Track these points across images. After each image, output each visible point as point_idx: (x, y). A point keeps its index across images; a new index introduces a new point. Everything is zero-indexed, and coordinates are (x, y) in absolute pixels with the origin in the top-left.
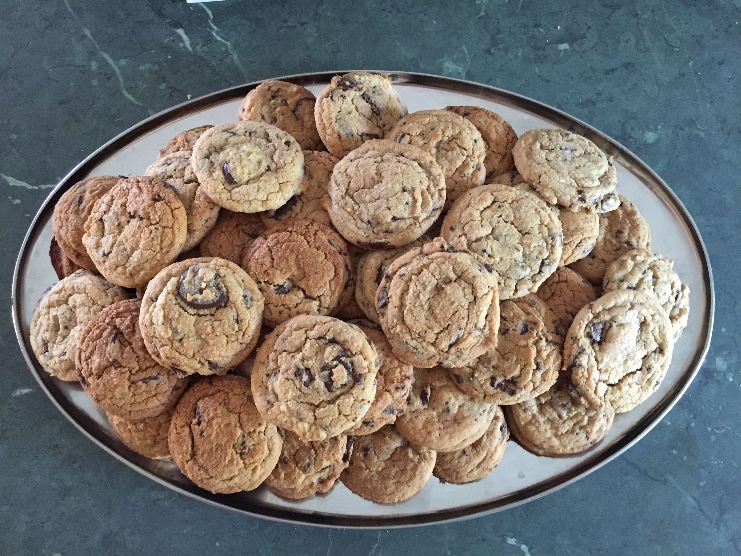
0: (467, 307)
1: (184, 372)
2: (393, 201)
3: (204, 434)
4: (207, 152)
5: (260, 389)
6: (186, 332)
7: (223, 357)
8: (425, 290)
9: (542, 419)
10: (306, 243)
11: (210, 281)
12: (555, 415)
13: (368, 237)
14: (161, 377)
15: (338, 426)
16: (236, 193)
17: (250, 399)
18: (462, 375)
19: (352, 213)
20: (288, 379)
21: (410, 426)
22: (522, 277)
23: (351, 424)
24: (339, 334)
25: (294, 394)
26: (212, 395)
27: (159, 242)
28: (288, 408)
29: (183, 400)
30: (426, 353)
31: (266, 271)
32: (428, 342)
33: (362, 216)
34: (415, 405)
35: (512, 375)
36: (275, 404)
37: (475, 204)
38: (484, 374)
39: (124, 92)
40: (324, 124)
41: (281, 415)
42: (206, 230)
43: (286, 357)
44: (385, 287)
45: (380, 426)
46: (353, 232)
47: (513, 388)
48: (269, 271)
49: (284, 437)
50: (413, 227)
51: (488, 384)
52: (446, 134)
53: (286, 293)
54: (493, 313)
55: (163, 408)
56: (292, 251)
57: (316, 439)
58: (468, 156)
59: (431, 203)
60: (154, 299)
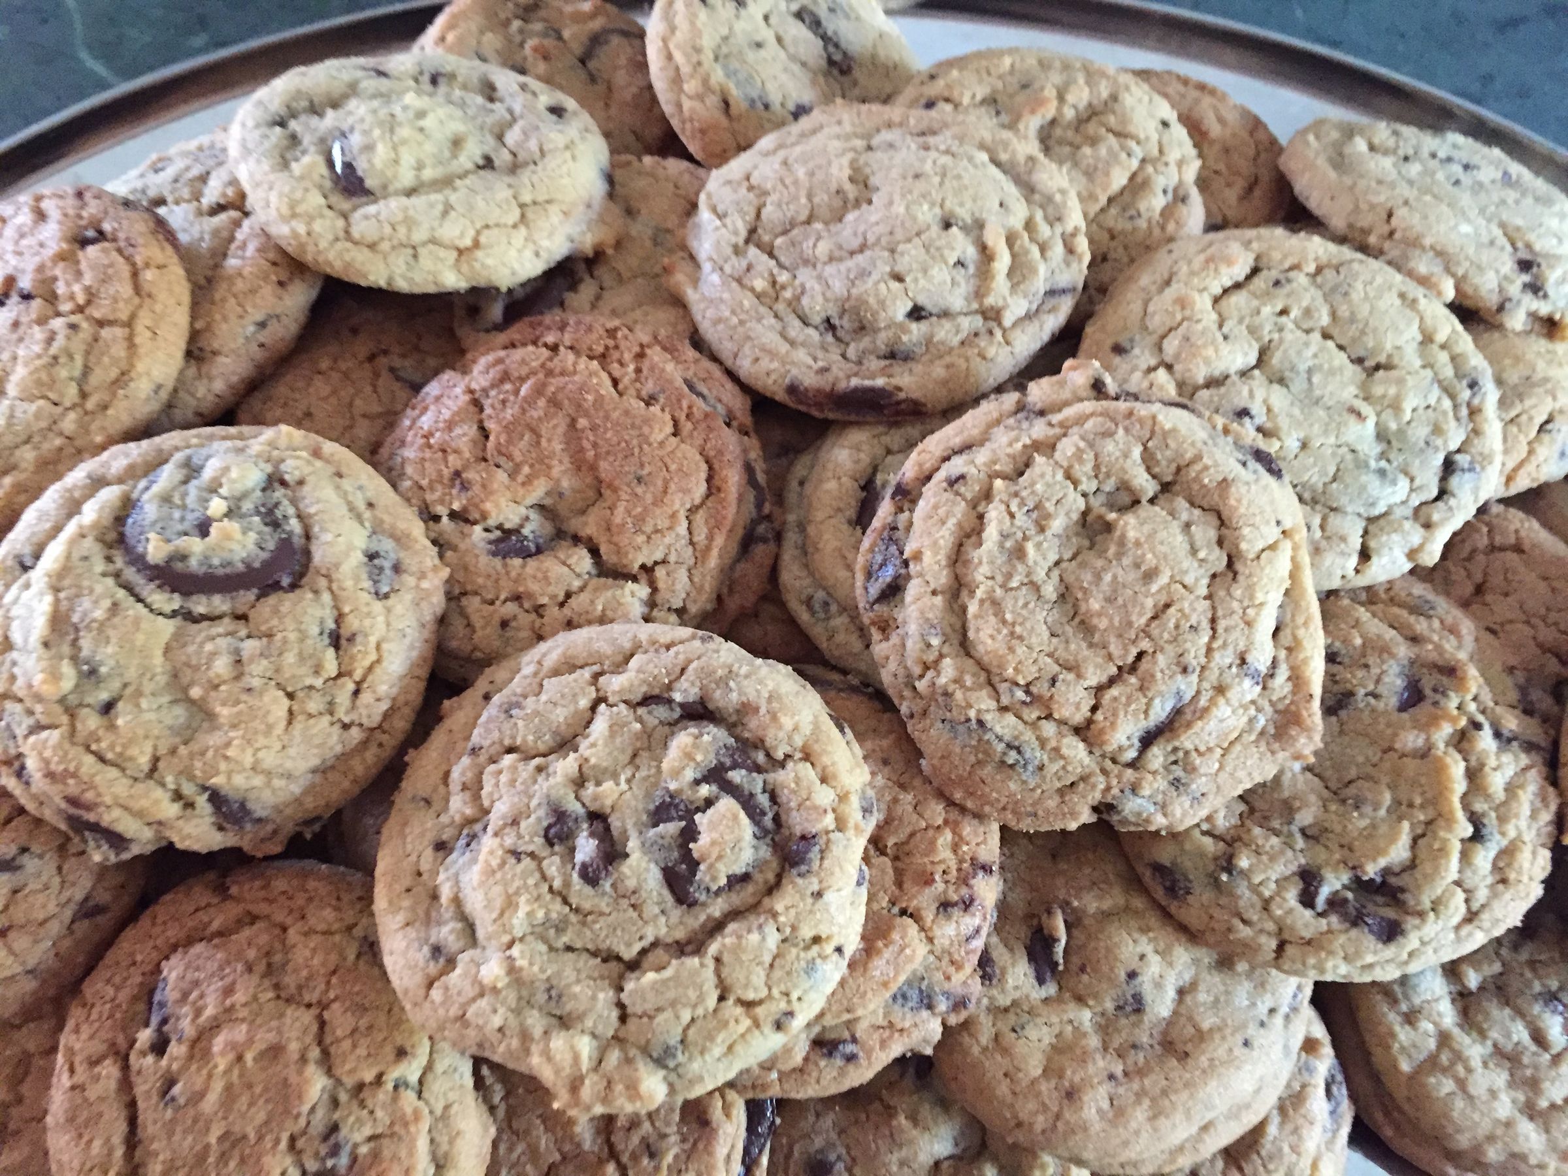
0: (1204, 591)
1: (117, 840)
2: (911, 256)
3: (176, 1090)
4: (283, 111)
5: (406, 903)
6: (131, 674)
7: (268, 774)
8: (1042, 529)
9: (1475, 1051)
10: (608, 382)
11: (244, 495)
12: (1520, 1033)
13: (824, 370)
14: (30, 864)
15: (717, 1050)
16: (366, 217)
17: (371, 949)
18: (1188, 864)
19: (771, 296)
20: (516, 855)
21: (995, 1066)
22: (1380, 509)
23: (768, 1043)
24: (723, 682)
25: (540, 914)
26: (220, 934)
27: (77, 373)
28: (512, 969)
29: (110, 956)
30: (1053, 768)
31: (457, 474)
32: (1062, 722)
33: (805, 301)
34: (1011, 982)
35: (1382, 862)
36: (463, 959)
37: (1192, 273)
38: (1272, 859)
39: (84, 55)
40: (677, 69)
41: (483, 1003)
42: (259, 355)
43: (513, 768)
44: (894, 528)
45: (883, 1059)
46: (772, 354)
47: (1390, 913)
48: (469, 475)
49: (501, 1112)
50: (982, 342)
51: (1291, 896)
52: (1070, 98)
53: (527, 555)
54: (1300, 620)
55: (29, 985)
56: (554, 403)
57: (624, 1107)
58: (1143, 161)
59: (1042, 269)
60: (28, 562)
